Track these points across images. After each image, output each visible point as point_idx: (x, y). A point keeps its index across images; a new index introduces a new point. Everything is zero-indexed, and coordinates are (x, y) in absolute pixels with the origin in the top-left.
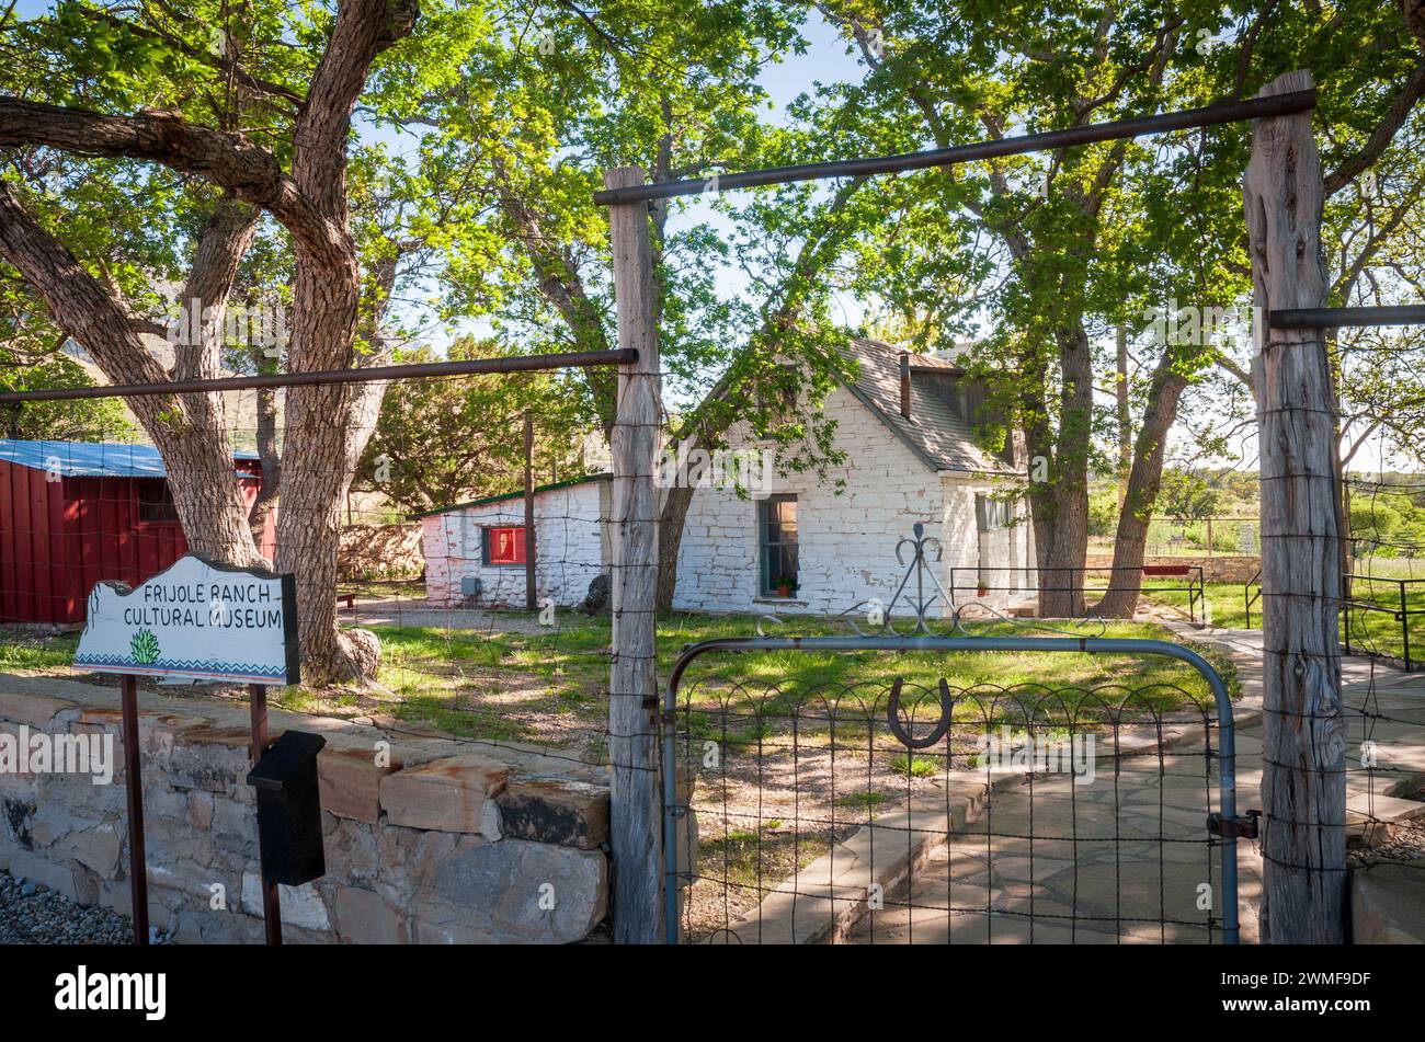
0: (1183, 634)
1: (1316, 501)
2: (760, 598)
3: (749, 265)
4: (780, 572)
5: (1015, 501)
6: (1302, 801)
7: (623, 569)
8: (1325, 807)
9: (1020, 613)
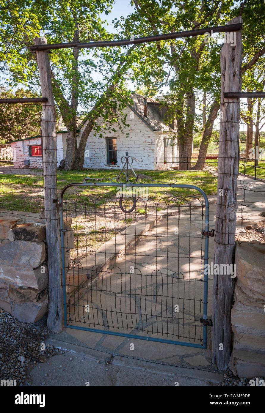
0: (215, 174)
1: (233, 148)
2: (107, 165)
3: (102, 71)
4: (112, 158)
5: (174, 139)
6: (225, 227)
7: (46, 163)
8: (230, 229)
9: (175, 168)
